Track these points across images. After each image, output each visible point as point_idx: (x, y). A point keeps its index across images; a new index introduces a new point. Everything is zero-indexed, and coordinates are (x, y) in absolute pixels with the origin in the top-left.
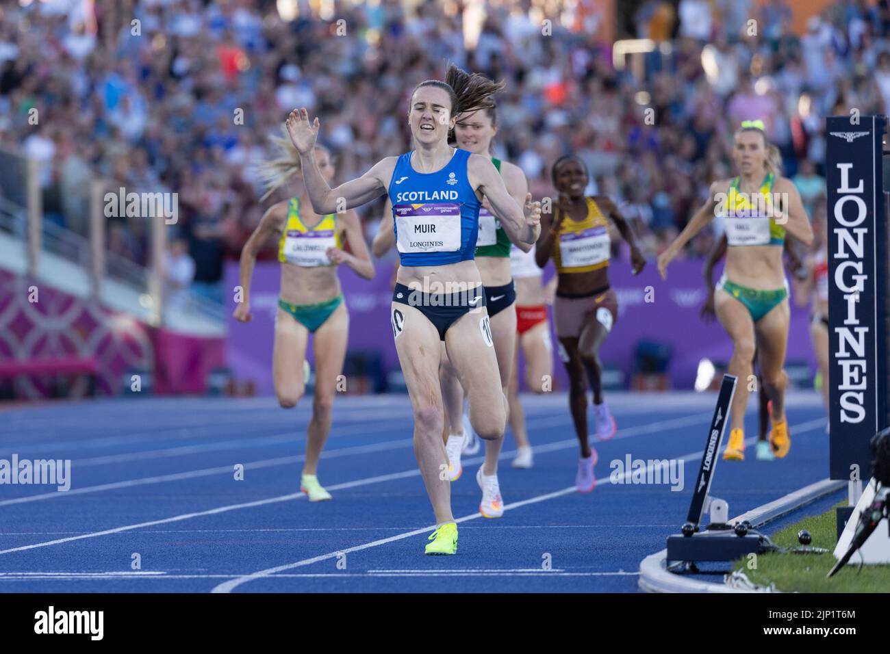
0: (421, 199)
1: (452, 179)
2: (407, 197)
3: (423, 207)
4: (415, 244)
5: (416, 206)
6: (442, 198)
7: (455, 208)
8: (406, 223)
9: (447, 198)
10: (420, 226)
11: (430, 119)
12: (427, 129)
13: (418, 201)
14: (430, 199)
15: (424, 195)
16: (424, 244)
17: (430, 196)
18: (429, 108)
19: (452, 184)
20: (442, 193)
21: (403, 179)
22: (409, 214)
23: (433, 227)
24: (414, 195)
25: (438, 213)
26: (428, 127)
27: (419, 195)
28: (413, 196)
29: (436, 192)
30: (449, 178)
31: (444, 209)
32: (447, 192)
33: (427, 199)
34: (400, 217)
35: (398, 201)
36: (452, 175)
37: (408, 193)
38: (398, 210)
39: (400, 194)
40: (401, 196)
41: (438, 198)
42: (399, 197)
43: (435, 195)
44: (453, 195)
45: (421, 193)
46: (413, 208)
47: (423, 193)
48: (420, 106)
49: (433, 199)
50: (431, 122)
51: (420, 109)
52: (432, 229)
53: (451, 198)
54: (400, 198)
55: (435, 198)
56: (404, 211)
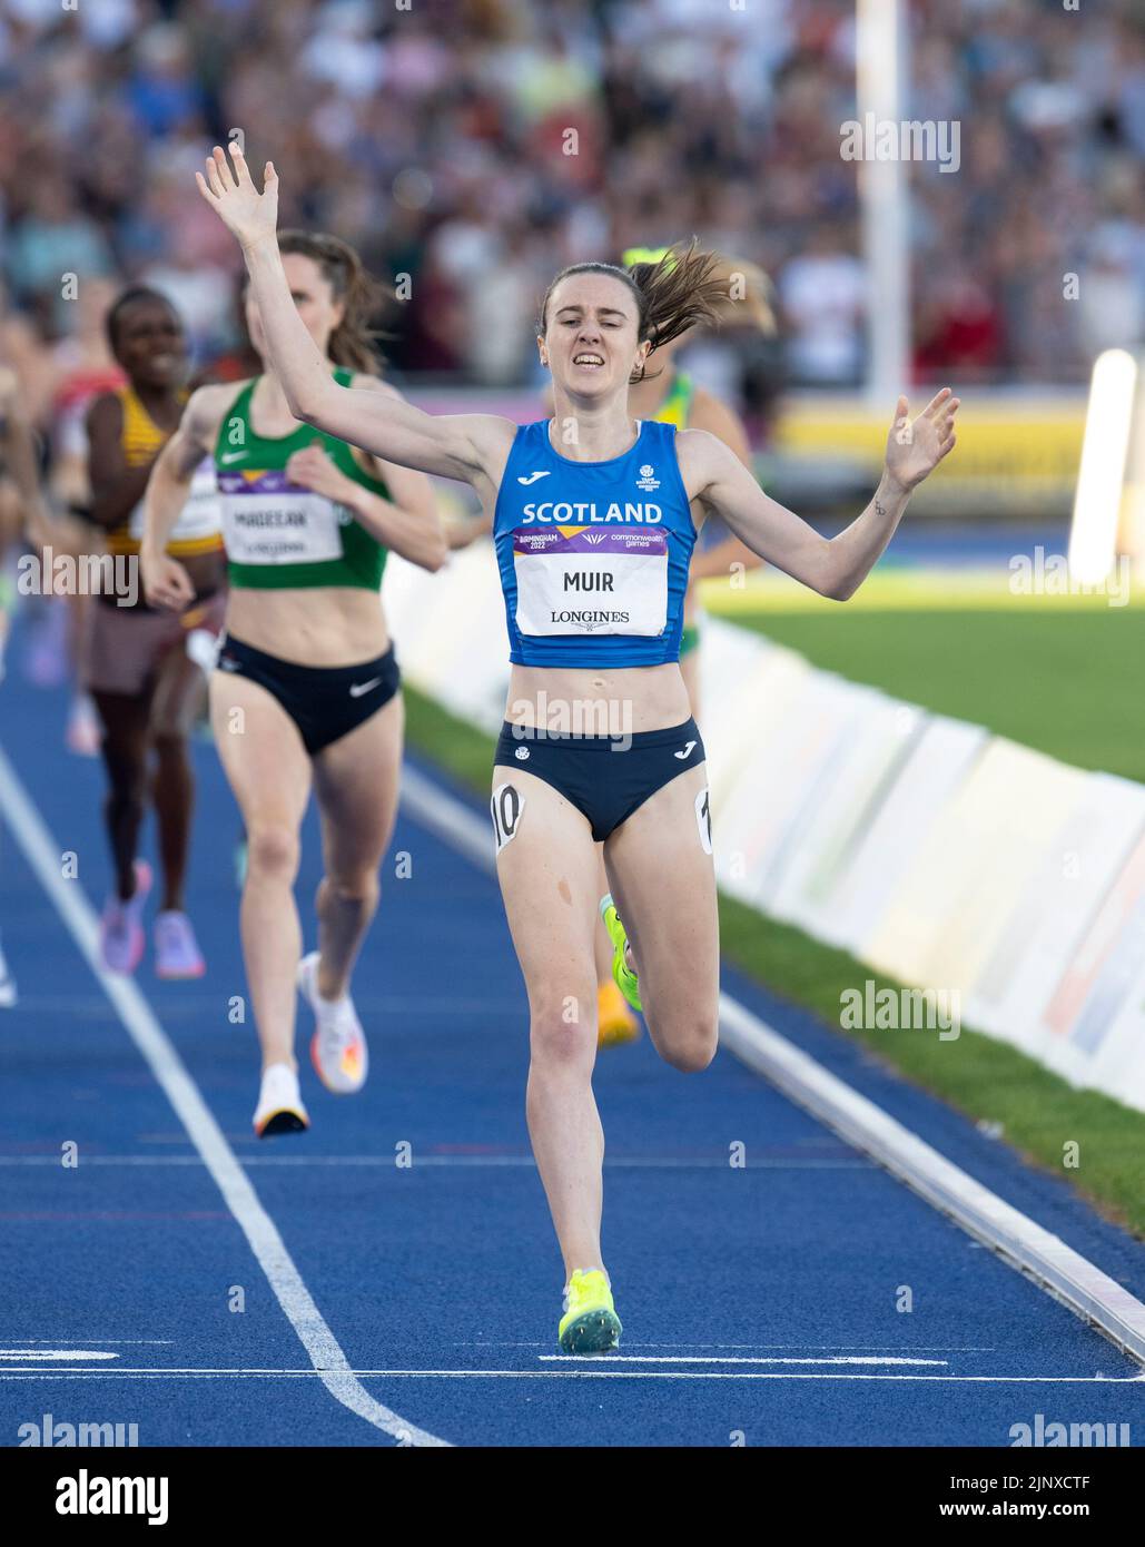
0: (580, 518)
1: (647, 478)
2: (548, 512)
3: (586, 533)
4: (565, 617)
5: (569, 532)
6: (628, 519)
7: (658, 539)
8: (543, 567)
9: (639, 518)
10: (577, 575)
11: (596, 341)
12: (589, 363)
13: (573, 522)
14: (601, 519)
15: (587, 512)
16: (586, 618)
17: (602, 512)
18: (592, 316)
19: (649, 489)
20: (629, 507)
21: (538, 475)
22: (550, 549)
23: (608, 578)
24: (563, 510)
25: (621, 548)
26: (593, 359)
27: (575, 511)
28: (563, 512)
29: (614, 506)
30: (640, 477)
31: (633, 540)
32: (640, 506)
33: (594, 518)
34: (526, 556)
35: (525, 521)
36: (647, 470)
37: (550, 505)
38: (523, 540)
39: (533, 506)
40: (534, 511)
41: (620, 519)
42: (526, 511)
43: (614, 511)
44: (650, 513)
45: (581, 507)
46: (560, 535)
47: (586, 506)
48: (570, 316)
49: (608, 519)
50: (596, 348)
51: (571, 322)
52: (605, 583)
53: (649, 520)
54: (532, 515)
55: (613, 519)
56: (538, 541)
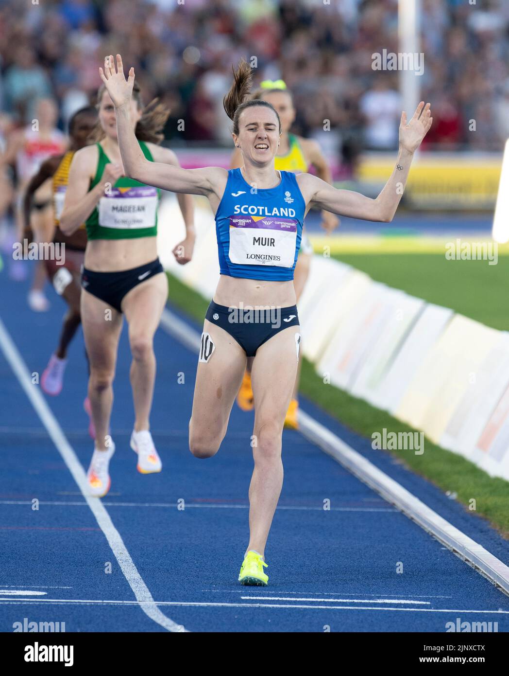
0: (261, 213)
1: (288, 198)
2: (246, 209)
3: (263, 220)
4: (253, 256)
5: (256, 219)
6: (282, 215)
7: (293, 224)
8: (244, 234)
9: (287, 215)
10: (259, 239)
11: (265, 138)
12: (262, 148)
13: (257, 214)
14: (270, 214)
15: (263, 211)
16: (262, 258)
17: (270, 211)
18: (262, 127)
19: (289, 202)
20: (282, 209)
21: (240, 193)
22: (247, 226)
23: (272, 241)
25: (278, 228)
27: (258, 210)
28: (253, 210)
29: (275, 209)
30: (285, 197)
31: (284, 225)
32: (286, 209)
33: (267, 214)
34: (236, 228)
35: (235, 213)
36: (288, 194)
37: (247, 206)
38: (234, 221)
39: (239, 206)
40: (240, 208)
41: (278, 215)
42: (236, 208)
43: (275, 211)
44: (290, 213)
45: (261, 208)
46: (252, 220)
47: (263, 208)
48: (252, 126)
49: (273, 214)
50: (266, 142)
51: (253, 130)
52: (271, 243)
53: (290, 216)
54: (239, 210)
55: (275, 215)
56: (242, 222)
